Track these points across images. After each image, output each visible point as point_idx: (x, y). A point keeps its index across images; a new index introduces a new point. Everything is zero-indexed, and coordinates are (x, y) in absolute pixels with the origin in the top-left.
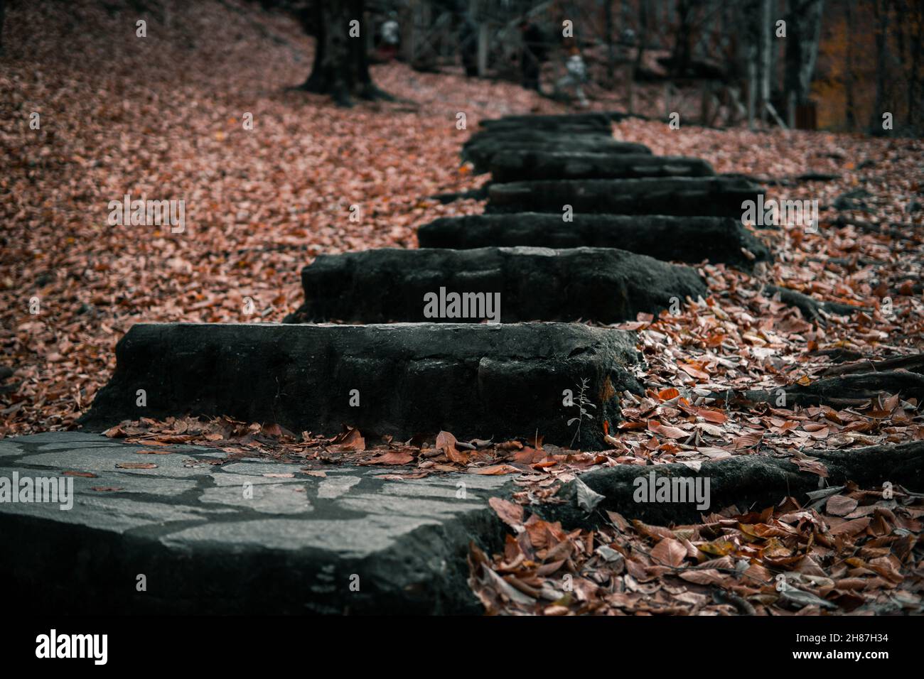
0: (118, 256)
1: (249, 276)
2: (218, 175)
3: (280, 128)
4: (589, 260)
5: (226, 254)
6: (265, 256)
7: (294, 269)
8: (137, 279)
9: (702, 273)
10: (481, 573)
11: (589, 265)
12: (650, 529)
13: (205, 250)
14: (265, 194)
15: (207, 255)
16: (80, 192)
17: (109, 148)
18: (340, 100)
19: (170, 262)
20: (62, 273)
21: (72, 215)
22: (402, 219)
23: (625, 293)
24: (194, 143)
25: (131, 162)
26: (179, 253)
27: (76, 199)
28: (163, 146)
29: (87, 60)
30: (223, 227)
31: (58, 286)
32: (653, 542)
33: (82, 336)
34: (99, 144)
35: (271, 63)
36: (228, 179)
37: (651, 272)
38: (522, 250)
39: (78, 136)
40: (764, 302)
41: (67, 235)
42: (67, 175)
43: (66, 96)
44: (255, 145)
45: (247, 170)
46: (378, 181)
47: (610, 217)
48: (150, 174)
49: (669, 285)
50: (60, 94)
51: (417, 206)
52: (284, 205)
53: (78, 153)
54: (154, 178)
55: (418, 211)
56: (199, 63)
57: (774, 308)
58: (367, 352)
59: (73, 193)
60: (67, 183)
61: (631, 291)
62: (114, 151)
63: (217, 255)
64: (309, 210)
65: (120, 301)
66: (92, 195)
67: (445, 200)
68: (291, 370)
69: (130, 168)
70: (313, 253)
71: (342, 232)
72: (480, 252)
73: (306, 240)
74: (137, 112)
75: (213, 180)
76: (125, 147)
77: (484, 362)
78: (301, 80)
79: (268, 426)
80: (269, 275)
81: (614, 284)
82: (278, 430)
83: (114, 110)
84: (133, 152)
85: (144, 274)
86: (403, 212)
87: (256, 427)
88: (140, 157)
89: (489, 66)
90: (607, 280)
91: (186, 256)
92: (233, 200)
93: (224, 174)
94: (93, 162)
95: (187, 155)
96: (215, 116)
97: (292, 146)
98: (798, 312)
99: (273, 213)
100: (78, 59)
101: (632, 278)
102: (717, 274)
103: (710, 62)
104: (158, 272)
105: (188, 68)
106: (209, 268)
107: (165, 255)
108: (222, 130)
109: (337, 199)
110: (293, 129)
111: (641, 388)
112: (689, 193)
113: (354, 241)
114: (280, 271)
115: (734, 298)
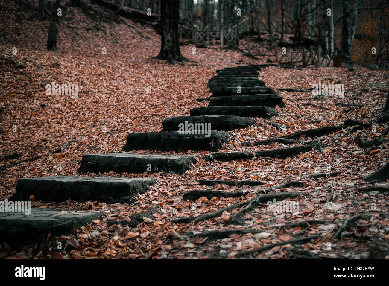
0: (112, 119)
1: (148, 123)
2: (134, 94)
3: (151, 76)
4: (224, 118)
5: (141, 118)
6: (152, 118)
7: (159, 121)
8: (119, 125)
9: (255, 120)
10: (191, 165)
11: (224, 119)
12: (221, 162)
13: (135, 117)
14: (149, 99)
15: (136, 118)
16: (95, 100)
17: (101, 86)
18: (170, 62)
19: (127, 120)
20: (98, 123)
21: (95, 107)
22: (188, 107)
23: (232, 124)
24: (125, 82)
25: (108, 90)
26: (128, 117)
27: (94, 102)
28: (116, 84)
29: (82, 50)
30: (139, 110)
31: (98, 127)
32: (221, 164)
33: (110, 138)
34: (97, 84)
35: (145, 48)
36: (137, 95)
37: (239, 120)
38: (210, 116)
39: (91, 82)
40: (268, 126)
41: (96, 113)
42: (90, 95)
43: (83, 68)
44: (144, 83)
45: (143, 91)
46: (182, 94)
47: (235, 107)
48: (114, 94)
49: (244, 123)
50: (81, 68)
51: (192, 103)
52: (155, 102)
53: (92, 88)
54: (116, 95)
55: (193, 104)
56: (120, 49)
57: (270, 127)
58: (175, 136)
59: (93, 100)
60: (91, 97)
61: (233, 124)
62: (102, 87)
63: (138, 118)
64: (162, 104)
65: (117, 130)
66: (99, 101)
67: (200, 100)
68: (162, 140)
69: (108, 92)
70: (164, 117)
71: (171, 111)
72: (201, 116)
73: (162, 113)
74: (106, 72)
75: (133, 95)
76: (105, 85)
77: (196, 137)
78: (156, 54)
79: (157, 151)
80: (153, 123)
81: (229, 123)
82: (159, 151)
83: (99, 72)
84: (108, 87)
85: (121, 123)
86: (188, 104)
87: (155, 151)
88: (110, 88)
89: (224, 44)
90: (227, 122)
91: (130, 118)
92: (140, 102)
93: (136, 93)
94: (97, 91)
95: (124, 87)
96: (130, 72)
97: (156, 82)
98: (275, 128)
99: (152, 105)
100: (79, 50)
101: (234, 121)
102: (259, 120)
103: (310, 38)
104: (124, 123)
105: (117, 51)
106: (137, 121)
107: (125, 118)
108: (133, 78)
109: (170, 100)
110: (155, 76)
111: (228, 142)
112: (261, 98)
113: (175, 113)
114: (156, 122)
115: (261, 125)
